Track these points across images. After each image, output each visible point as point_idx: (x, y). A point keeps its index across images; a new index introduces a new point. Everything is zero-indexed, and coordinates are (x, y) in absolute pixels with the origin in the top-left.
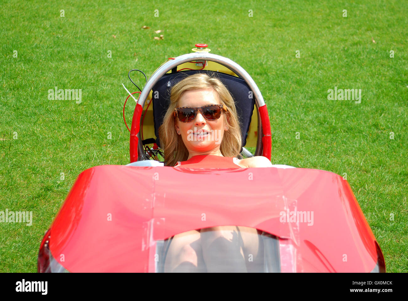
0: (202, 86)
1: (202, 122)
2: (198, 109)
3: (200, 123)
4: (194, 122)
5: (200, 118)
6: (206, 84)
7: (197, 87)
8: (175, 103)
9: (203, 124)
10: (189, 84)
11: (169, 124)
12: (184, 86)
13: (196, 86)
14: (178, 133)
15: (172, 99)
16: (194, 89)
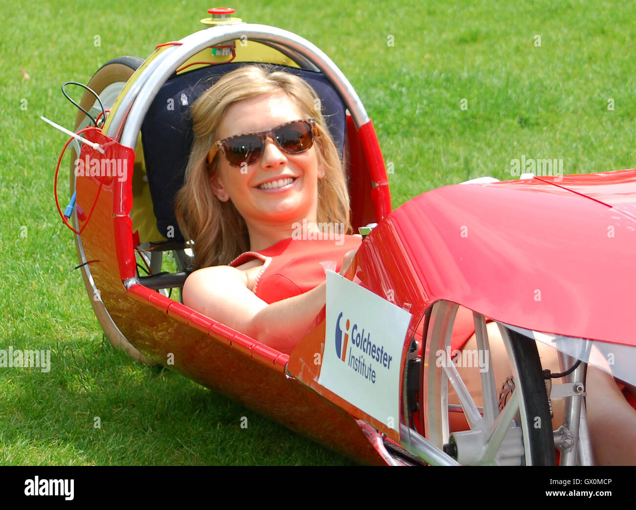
0: (263, 89)
1: (280, 160)
2: (267, 135)
3: (275, 164)
4: (261, 163)
5: (274, 152)
6: (269, 84)
7: (254, 93)
8: (207, 137)
9: (282, 163)
10: (237, 90)
11: (201, 182)
12: (225, 95)
13: (253, 90)
14: (221, 199)
15: (198, 131)
16: (249, 98)
